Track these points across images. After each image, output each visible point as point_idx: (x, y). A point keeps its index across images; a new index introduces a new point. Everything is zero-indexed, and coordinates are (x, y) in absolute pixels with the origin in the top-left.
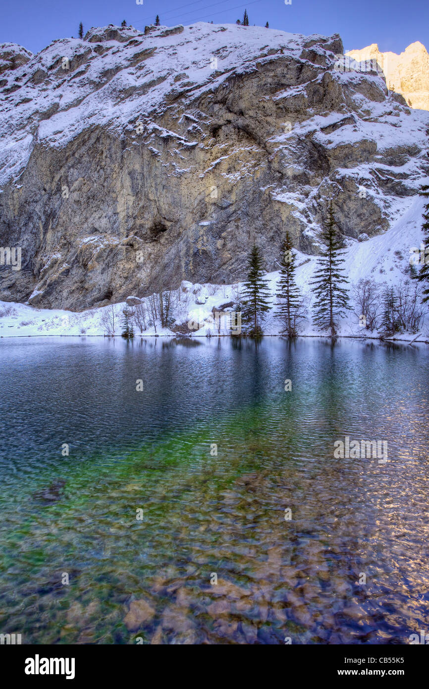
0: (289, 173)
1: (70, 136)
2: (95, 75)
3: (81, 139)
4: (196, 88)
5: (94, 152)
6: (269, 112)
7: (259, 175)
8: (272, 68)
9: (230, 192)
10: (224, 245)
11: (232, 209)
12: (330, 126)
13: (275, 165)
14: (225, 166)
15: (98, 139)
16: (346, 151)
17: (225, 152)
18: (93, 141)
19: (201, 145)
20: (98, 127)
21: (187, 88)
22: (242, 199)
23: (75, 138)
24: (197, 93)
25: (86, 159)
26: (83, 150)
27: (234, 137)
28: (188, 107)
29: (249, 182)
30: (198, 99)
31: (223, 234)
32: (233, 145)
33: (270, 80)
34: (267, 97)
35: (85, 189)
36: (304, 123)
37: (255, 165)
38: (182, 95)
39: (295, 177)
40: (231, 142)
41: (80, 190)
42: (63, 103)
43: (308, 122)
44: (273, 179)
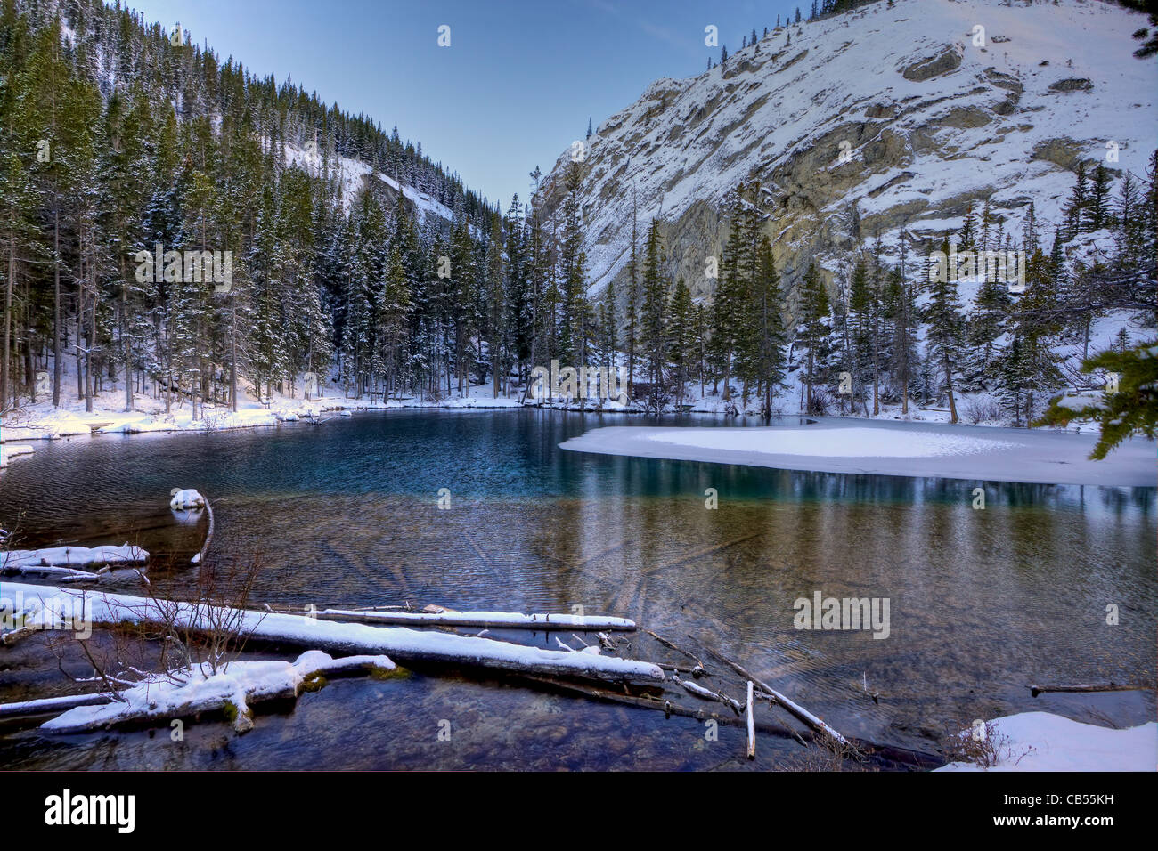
0: (837, 240)
1: (683, 208)
2: (714, 134)
3: (689, 213)
4: (774, 160)
5: (700, 224)
6: (824, 182)
7: (813, 243)
8: (829, 138)
9: (792, 259)
10: (788, 308)
11: (795, 274)
12: (877, 189)
13: (825, 234)
14: (789, 236)
15: (702, 211)
16: (874, 220)
17: (791, 221)
18: (698, 213)
19: (773, 217)
20: (701, 202)
21: (766, 161)
22: (802, 265)
23: (685, 213)
24: (773, 165)
25: (693, 229)
26: (691, 221)
27: (800, 206)
28: (766, 180)
29: (806, 250)
30: (772, 172)
31: (787, 298)
32: (798, 214)
33: (826, 151)
34: (822, 169)
35: (693, 255)
36: (855, 189)
37: (812, 234)
38: (761, 169)
39: (841, 244)
40: (796, 212)
41: (689, 256)
42: (686, 167)
43: (861, 186)
44: (823, 247)
